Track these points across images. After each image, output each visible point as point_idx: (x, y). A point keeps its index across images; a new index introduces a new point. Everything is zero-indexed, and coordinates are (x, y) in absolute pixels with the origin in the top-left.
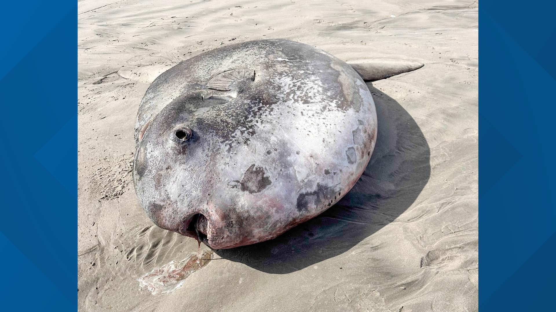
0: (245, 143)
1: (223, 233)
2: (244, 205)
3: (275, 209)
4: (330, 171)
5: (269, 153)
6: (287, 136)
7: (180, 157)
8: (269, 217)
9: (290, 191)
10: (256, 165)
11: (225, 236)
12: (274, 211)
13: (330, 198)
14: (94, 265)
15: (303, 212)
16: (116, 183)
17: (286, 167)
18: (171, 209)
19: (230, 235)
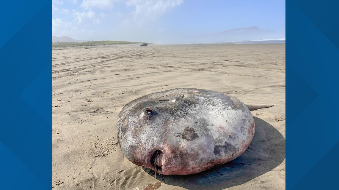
0: (183, 117)
1: (172, 161)
2: (184, 146)
3: (202, 151)
4: (232, 136)
5: (196, 123)
6: (205, 117)
7: (148, 121)
8: (198, 155)
9: (210, 143)
10: (190, 127)
11: (173, 163)
12: (201, 152)
13: (233, 151)
14: (91, 187)
15: (218, 156)
16: (104, 150)
17: (206, 131)
18: (142, 148)
19: (176, 162)
